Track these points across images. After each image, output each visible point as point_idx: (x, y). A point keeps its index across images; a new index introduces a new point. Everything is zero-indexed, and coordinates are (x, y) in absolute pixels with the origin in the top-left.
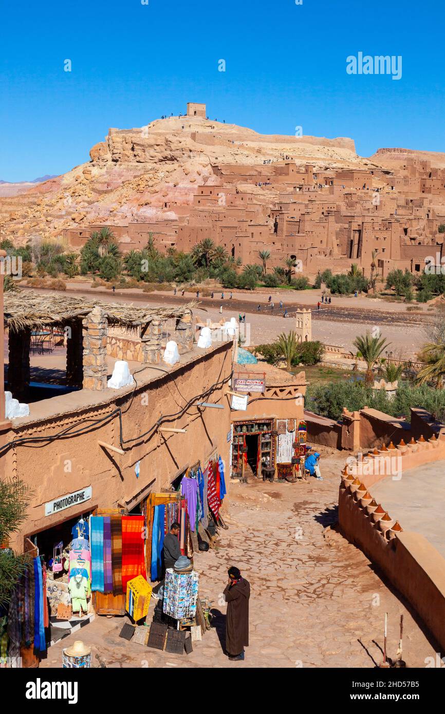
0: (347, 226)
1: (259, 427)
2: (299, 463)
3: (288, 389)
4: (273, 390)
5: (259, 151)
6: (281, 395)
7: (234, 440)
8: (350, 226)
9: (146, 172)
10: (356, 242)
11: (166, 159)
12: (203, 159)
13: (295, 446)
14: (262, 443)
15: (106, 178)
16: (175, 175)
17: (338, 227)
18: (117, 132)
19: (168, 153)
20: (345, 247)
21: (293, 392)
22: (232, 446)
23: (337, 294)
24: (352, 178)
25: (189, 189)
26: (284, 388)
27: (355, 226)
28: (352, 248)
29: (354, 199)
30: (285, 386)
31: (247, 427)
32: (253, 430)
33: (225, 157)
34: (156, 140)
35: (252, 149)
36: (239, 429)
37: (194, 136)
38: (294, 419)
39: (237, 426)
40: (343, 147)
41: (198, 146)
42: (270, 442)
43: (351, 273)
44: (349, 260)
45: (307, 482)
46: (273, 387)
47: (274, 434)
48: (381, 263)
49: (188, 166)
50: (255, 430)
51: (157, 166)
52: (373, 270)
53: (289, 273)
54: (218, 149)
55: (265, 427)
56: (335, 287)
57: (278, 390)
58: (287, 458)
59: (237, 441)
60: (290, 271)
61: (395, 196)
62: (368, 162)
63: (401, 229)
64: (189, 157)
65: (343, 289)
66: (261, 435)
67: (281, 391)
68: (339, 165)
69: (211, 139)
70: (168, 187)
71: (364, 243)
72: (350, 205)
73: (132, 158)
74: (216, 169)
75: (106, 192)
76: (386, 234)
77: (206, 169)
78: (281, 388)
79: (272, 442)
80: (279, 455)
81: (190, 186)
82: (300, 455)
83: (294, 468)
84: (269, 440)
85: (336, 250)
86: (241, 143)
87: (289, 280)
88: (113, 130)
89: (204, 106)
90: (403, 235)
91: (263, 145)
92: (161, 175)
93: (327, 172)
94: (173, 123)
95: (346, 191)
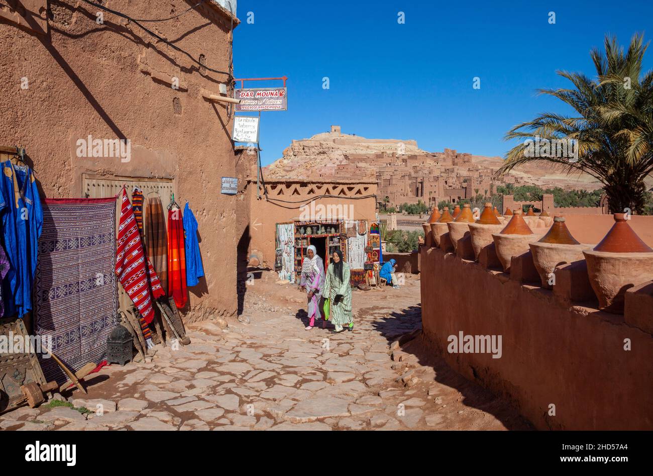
0: (415, 181)
1: (326, 229)
2: (372, 269)
3: (357, 188)
4: (340, 187)
5: (368, 147)
6: (350, 194)
7: (297, 243)
8: (417, 180)
9: (311, 160)
10: (420, 188)
11: (320, 153)
12: (339, 152)
13: (368, 250)
14: (330, 247)
15: (291, 164)
16: (325, 161)
17: (410, 182)
18: (296, 142)
19: (321, 150)
20: (415, 192)
21: (362, 191)
22: (293, 249)
23: (411, 214)
24: (416, 159)
25: (333, 167)
26: (352, 186)
27: (419, 180)
28: (419, 191)
29: (418, 169)
30: (353, 184)
31: (312, 229)
32: (319, 232)
33: (350, 151)
34: (315, 143)
35: (364, 146)
36: (302, 230)
37: (334, 141)
38: (365, 220)
39: (300, 227)
40: (411, 144)
41: (336, 146)
42: (339, 246)
43: (418, 204)
44: (417, 198)
45: (382, 290)
46: (339, 184)
47: (343, 237)
48: (434, 199)
49: (332, 156)
50: (321, 233)
51: (316, 157)
52: (430, 201)
53: (385, 206)
54: (347, 147)
55: (333, 230)
56: (410, 211)
57: (345, 187)
58: (358, 264)
59: (300, 244)
60: (385, 204)
61: (439, 167)
62: (424, 152)
63: (444, 181)
64: (332, 151)
65: (414, 212)
66: (328, 238)
67: (350, 189)
68: (410, 153)
69: (343, 143)
70: (321, 167)
71: (424, 189)
72: (416, 172)
73: (303, 153)
74: (346, 157)
75: (290, 171)
76: (436, 184)
77: (341, 157)
78: (349, 186)
79: (341, 246)
80: (350, 261)
81: (333, 165)
82: (374, 261)
83: (367, 275)
84: (338, 244)
85: (410, 193)
86: (359, 144)
87: (385, 209)
88: (294, 141)
89: (340, 127)
90: (445, 185)
91: (370, 144)
92: (318, 161)
93: (403, 156)
94: (324, 135)
95: (414, 165)
